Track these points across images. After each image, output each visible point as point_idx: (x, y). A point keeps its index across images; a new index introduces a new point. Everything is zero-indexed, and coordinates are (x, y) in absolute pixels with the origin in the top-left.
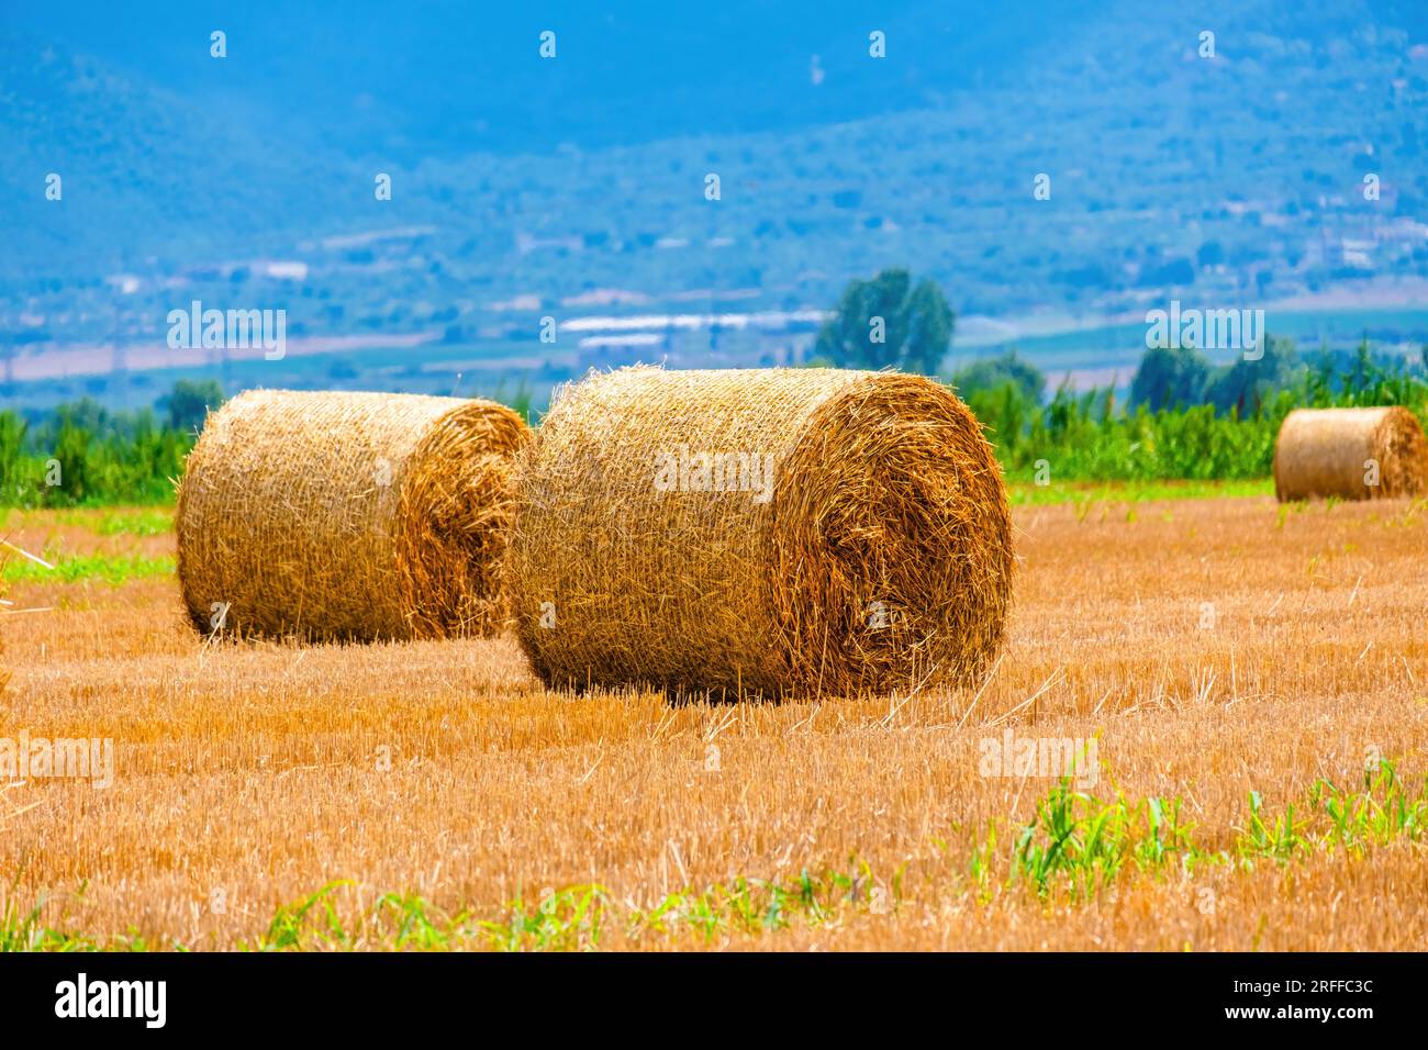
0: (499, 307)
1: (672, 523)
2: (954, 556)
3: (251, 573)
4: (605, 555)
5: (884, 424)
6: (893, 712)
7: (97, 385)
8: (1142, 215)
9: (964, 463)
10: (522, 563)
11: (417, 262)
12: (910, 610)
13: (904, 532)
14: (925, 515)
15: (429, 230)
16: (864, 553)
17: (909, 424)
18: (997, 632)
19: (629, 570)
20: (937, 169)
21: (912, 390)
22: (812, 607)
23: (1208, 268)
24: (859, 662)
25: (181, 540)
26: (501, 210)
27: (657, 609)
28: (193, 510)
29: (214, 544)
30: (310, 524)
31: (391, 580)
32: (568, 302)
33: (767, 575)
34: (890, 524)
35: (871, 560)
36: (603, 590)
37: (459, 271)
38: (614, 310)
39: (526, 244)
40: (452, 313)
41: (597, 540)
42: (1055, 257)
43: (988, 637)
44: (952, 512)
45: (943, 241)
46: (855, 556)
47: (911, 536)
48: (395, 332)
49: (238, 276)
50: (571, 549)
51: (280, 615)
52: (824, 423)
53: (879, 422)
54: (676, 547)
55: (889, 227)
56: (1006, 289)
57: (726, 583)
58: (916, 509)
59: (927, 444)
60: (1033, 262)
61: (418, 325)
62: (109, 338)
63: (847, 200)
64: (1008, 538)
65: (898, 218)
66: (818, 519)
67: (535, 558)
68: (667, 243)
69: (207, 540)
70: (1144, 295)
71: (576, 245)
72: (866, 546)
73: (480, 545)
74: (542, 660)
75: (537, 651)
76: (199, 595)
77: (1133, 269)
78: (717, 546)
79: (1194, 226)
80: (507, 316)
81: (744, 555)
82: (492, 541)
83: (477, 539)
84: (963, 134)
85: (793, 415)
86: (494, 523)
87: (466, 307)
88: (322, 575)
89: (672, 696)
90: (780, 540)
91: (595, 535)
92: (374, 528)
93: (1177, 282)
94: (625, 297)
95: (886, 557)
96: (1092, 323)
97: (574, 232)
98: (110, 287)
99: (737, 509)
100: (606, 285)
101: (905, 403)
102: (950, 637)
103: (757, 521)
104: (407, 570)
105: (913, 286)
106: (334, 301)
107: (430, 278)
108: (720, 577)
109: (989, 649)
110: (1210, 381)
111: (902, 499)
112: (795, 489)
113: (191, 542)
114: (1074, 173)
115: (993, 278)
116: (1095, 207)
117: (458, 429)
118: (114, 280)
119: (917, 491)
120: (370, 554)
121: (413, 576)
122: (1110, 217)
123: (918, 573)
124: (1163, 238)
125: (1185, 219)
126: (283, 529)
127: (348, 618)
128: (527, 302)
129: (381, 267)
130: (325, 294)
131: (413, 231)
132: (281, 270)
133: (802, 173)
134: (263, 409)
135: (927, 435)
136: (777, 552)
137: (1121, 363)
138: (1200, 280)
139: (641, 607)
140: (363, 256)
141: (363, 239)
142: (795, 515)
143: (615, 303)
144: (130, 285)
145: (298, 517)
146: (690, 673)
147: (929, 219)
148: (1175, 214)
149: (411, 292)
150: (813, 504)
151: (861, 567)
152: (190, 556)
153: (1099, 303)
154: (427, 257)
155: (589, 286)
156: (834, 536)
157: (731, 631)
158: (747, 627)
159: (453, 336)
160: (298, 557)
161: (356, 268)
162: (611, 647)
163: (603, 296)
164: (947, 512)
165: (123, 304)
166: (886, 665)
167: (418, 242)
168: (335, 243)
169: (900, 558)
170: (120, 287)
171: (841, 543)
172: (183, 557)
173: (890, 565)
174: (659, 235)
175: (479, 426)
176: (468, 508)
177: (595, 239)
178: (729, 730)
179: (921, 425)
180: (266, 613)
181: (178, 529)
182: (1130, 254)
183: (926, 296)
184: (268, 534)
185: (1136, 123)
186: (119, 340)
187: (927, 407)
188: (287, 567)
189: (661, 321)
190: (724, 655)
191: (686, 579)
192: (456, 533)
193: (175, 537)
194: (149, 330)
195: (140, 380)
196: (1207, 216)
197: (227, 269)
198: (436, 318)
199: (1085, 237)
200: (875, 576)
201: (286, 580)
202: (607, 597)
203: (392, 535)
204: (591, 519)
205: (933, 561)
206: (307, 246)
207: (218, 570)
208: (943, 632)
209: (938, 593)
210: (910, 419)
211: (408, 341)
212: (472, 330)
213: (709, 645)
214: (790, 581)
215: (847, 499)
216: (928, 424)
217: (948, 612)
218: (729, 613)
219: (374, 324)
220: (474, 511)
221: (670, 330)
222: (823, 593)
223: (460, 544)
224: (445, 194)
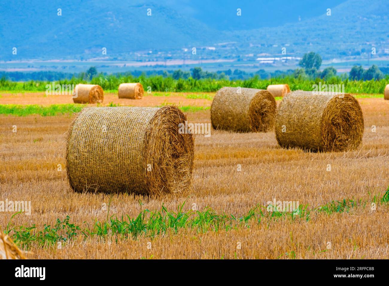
0: (247, 56)
1: (304, 119)
2: (354, 126)
3: (224, 119)
4: (292, 124)
5: (343, 102)
6: (344, 155)
7: (180, 66)
8: (352, 44)
9: (356, 109)
10: (277, 125)
11: (233, 48)
12: (346, 135)
13: (345, 121)
14: (349, 118)
15: (235, 42)
16: (338, 125)
17: (347, 102)
18: (361, 140)
19: (296, 127)
20: (319, 35)
21: (348, 96)
22: (329, 134)
23: (363, 53)
24: (337, 144)
25: (211, 113)
26: (247, 39)
27: (301, 134)
28: (214, 108)
29: (217, 113)
30: (234, 111)
31: (248, 121)
32: (258, 55)
33: (321, 128)
34: (343, 120)
35: (340, 126)
36: (292, 130)
37: (240, 49)
38: (266, 57)
39: (251, 45)
40: (239, 57)
41: (291, 121)
42: (338, 50)
43: (359, 140)
44: (354, 118)
45: (320, 47)
46: (337, 125)
47: (347, 122)
48: (229, 59)
49: (204, 49)
50: (286, 123)
51: (228, 126)
52: (332, 102)
53: (342, 102)
54: (305, 123)
55: (311, 44)
56: (330, 55)
57: (314, 130)
58: (347, 117)
59: (350, 106)
60: (334, 51)
61: (233, 58)
62: (182, 59)
63: (305, 39)
64: (363, 123)
65: (312, 43)
66: (331, 118)
67: (280, 124)
68: (275, 46)
69: (216, 113)
70: (352, 57)
71: (260, 46)
72: (339, 124)
73: (263, 115)
74: (280, 142)
75: (279, 140)
76: (214, 122)
77: (350, 53)
78: (313, 123)
79: (361, 46)
80: (247, 57)
81: (317, 125)
82: (266, 114)
83: (263, 114)
84: (323, 29)
85: (327, 100)
86: (266, 111)
87: (241, 56)
88: (236, 120)
89: (303, 149)
90: (324, 123)
91: (290, 120)
92: (245, 112)
93: (358, 55)
94: (267, 55)
95: (342, 126)
96: (344, 61)
97: (259, 44)
98: (182, 50)
99: (316, 117)
100: (264, 52)
101: (346, 98)
102: (353, 140)
103: (320, 119)
104: (251, 119)
105: (315, 55)
106: (219, 54)
107: (236, 51)
108: (313, 129)
109: (359, 142)
110: (364, 72)
111: (345, 116)
112: (326, 114)
113: (213, 113)
114: (341, 37)
115: (328, 53)
116: (344, 42)
117: (260, 95)
118: (183, 49)
119: (348, 114)
120: (245, 116)
121: (252, 120)
122: (347, 44)
123: (348, 129)
124: (356, 47)
125: (359, 44)
126: (229, 111)
127: (240, 127)
128: (251, 55)
129: (228, 48)
130: (218, 53)
131: (233, 42)
132: (211, 48)
133: (297, 35)
134: (226, 90)
135: (350, 104)
136: (323, 125)
137: (348, 68)
138: (361, 55)
139: (299, 134)
140: (224, 46)
141: (225, 44)
142: (326, 118)
143: (266, 56)
144: (186, 50)
145: (232, 109)
146: (307, 145)
147: (318, 43)
148: (358, 44)
149: (232, 53)
150: (330, 116)
151: (338, 127)
152: (213, 116)
153: (345, 58)
154: (235, 47)
155: (261, 52)
156: (333, 122)
157: (314, 138)
158: (317, 138)
159: (239, 60)
160: (232, 116)
161: (224, 48)
162: (293, 140)
163: (264, 54)
164: (353, 118)
165: (185, 53)
166: (341, 145)
167: (233, 45)
168: (220, 44)
169: (345, 126)
170: (184, 50)
171: (334, 123)
172: (211, 115)
173: (343, 127)
174: (273, 44)
175: (264, 94)
176: (262, 109)
177: (263, 45)
178: (316, 158)
179: (349, 102)
180: (226, 126)
181: (211, 111)
182: (350, 50)
183: (317, 57)
184: (227, 112)
185: (352, 29)
186: (184, 59)
187: (350, 99)
188: (230, 118)
189: (273, 59)
190: (313, 142)
191: (307, 129)
192: (259, 113)
193: (210, 112)
194: (189, 58)
195: (187, 66)
196: (363, 44)
197: (202, 48)
198: (236, 57)
199: (343, 47)
200: (340, 129)
201: (230, 120)
202: (292, 131)
203: (248, 113)
204: (290, 117)
205: (350, 127)
206: (215, 44)
207: (218, 118)
208: (351, 139)
209: (351, 132)
210: (347, 101)
211: (231, 61)
212: (242, 59)
213: (311, 141)
214: (325, 130)
215: (336, 115)
216: (351, 103)
217: (352, 136)
218: (314, 135)
219: (226, 58)
220: (263, 109)
221: (275, 60)
222: (331, 132)
223: (260, 115)
224: (238, 37)
